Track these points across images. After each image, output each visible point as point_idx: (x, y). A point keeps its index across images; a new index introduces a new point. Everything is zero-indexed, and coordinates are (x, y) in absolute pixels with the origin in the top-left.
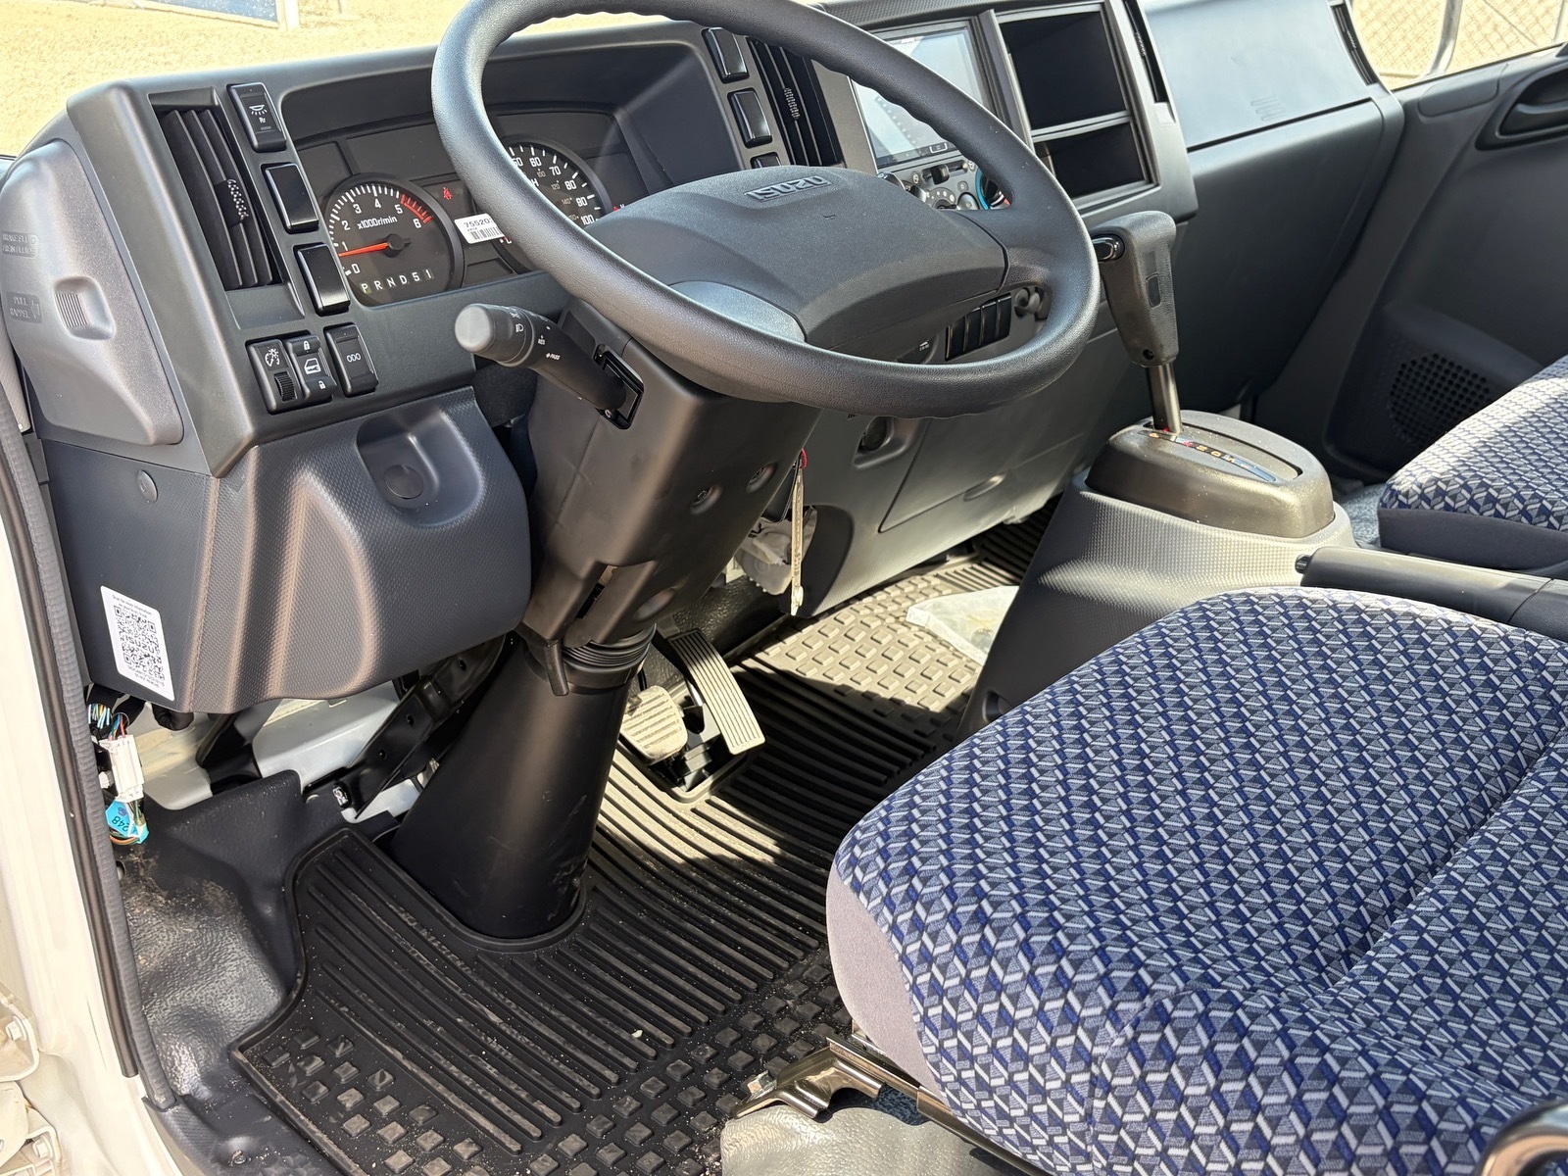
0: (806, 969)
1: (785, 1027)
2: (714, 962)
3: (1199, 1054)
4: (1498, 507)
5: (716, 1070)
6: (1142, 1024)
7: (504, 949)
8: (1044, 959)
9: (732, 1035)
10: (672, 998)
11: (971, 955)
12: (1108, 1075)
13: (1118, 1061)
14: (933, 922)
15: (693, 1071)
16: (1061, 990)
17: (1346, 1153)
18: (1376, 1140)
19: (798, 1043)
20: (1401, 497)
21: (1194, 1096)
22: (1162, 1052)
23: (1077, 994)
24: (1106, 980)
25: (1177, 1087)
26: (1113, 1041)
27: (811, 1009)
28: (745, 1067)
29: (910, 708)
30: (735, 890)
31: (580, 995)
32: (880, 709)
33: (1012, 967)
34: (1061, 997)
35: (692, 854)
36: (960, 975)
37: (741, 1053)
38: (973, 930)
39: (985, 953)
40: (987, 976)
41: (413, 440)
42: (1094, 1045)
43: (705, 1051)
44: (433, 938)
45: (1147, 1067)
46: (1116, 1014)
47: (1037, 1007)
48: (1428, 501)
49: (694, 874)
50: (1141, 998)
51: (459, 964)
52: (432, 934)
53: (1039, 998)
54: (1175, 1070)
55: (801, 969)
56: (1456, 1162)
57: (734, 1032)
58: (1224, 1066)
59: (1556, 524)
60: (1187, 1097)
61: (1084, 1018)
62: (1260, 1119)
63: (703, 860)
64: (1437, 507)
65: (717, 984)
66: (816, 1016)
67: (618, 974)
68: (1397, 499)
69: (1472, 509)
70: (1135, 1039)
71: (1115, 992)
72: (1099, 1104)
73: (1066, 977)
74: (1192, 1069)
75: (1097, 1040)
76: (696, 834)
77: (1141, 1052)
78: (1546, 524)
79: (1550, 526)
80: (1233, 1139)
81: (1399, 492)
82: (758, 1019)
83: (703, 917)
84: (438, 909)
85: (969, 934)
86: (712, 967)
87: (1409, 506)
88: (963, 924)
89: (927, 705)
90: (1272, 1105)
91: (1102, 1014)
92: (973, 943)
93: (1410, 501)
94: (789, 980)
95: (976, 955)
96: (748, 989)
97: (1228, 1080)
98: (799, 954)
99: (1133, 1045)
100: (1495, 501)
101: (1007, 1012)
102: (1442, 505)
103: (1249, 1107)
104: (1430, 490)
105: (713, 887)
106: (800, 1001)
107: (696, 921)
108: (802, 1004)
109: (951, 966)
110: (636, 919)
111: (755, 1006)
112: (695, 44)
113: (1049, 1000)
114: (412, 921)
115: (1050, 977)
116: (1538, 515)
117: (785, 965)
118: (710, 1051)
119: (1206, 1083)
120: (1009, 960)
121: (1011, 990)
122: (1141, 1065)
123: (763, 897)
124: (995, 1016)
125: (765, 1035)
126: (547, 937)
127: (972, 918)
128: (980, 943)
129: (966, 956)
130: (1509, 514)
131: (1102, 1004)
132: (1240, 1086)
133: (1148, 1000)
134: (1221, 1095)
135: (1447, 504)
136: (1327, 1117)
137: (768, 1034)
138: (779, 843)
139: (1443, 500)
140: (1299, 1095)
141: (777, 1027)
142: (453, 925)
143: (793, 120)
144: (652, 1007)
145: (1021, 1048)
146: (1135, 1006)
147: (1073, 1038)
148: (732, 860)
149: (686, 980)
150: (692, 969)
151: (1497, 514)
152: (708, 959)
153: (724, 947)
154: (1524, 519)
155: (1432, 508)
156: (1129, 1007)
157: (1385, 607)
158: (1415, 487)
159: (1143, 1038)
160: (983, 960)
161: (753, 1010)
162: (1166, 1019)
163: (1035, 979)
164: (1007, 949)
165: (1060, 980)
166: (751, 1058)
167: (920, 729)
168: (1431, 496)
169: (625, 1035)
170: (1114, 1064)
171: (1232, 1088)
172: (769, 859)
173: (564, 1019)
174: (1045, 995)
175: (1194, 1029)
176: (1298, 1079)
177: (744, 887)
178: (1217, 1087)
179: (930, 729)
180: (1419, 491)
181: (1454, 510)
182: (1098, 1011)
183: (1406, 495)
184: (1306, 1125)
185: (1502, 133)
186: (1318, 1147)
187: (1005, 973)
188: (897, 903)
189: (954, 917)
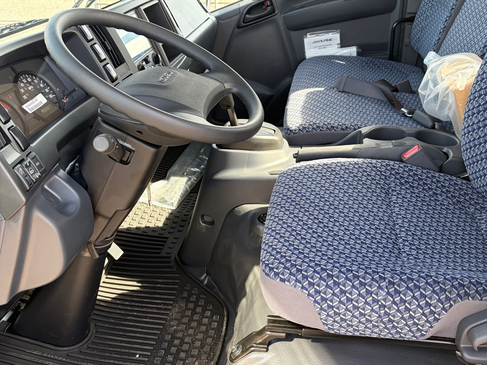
0: (173, 316)
1: (180, 335)
2: (145, 325)
3: (406, 289)
4: (320, 128)
5: (169, 356)
6: (388, 287)
7: (75, 349)
8: (354, 280)
9: (166, 344)
10: (140, 341)
11: (332, 286)
12: (384, 303)
13: (386, 299)
14: (316, 282)
15: (162, 359)
16: (363, 286)
17: (449, 299)
18: (454, 293)
19: (187, 337)
20: (293, 131)
21: (408, 300)
22: (397, 292)
23: (368, 286)
24: (374, 280)
25: (403, 299)
26: (383, 294)
27: (183, 327)
28: (176, 351)
29: (153, 228)
30: (134, 301)
31: (110, 352)
32: (144, 231)
33: (346, 285)
34: (364, 288)
35: (113, 296)
36: (331, 293)
37: (172, 348)
38: (330, 280)
39: (337, 285)
40: (340, 290)
41: (46, 187)
42: (378, 297)
43: (162, 352)
44: (49, 355)
45: (394, 297)
46: (381, 287)
47: (358, 293)
48: (301, 131)
49: (118, 302)
50: (385, 281)
51: (64, 360)
52: (49, 354)
53: (358, 291)
54: (401, 295)
55: (171, 317)
56: (471, 291)
57: (166, 343)
58: (413, 289)
59: (336, 130)
60: (407, 301)
61: (373, 291)
62: (427, 299)
63: (117, 296)
64: (304, 132)
65: (151, 331)
66: (186, 328)
67: (117, 341)
68: (292, 132)
69: (314, 130)
70: (388, 291)
71: (378, 281)
72: (383, 312)
73: (363, 282)
74: (406, 293)
75: (379, 295)
76: (109, 289)
77: (391, 294)
78: (334, 130)
79: (335, 130)
80: (421, 306)
81: (292, 130)
82: (170, 336)
83: (131, 313)
84: (46, 345)
85: (329, 281)
86: (145, 327)
87: (297, 133)
88: (326, 279)
89: (157, 225)
90: (428, 294)
91: (377, 288)
92: (332, 283)
93: (297, 132)
94: (170, 321)
95: (334, 286)
96: (161, 329)
97: (415, 293)
98: (168, 312)
99: (388, 293)
100: (319, 127)
101: (349, 298)
102: (306, 131)
103: (423, 297)
104: (301, 128)
105: (127, 303)
106: (178, 326)
107: (129, 315)
108: (179, 326)
109: (327, 292)
110: (110, 322)
111: (166, 333)
112: (76, 31)
113: (361, 290)
114: (39, 353)
115: (359, 284)
116: (331, 128)
117: (167, 317)
118: (163, 352)
119: (410, 295)
120: (345, 284)
121: (349, 291)
122: (392, 298)
123: (145, 300)
124: (346, 300)
125: (175, 340)
126: (87, 339)
127: (327, 277)
128: (334, 282)
129: (331, 287)
130: (324, 130)
131: (376, 286)
132: (419, 293)
133: (387, 281)
134: (415, 297)
135: (307, 131)
136: (442, 292)
137: (176, 339)
138: (138, 282)
139: (305, 129)
140: (433, 289)
141: (177, 336)
142: (54, 348)
143: (109, 51)
144: (136, 346)
145: (356, 306)
146: (384, 283)
147: (371, 298)
148: (127, 293)
149: (139, 334)
150: (139, 330)
151: (321, 130)
152: (142, 325)
153: (144, 320)
154: (328, 130)
155: (303, 132)
156: (383, 284)
157: (332, 162)
158: (297, 128)
159: (390, 290)
160: (337, 286)
161: (166, 334)
162: (394, 284)
163: (355, 286)
164: (343, 281)
165: (362, 284)
166: (177, 348)
167: (160, 233)
168: (302, 129)
169: (134, 358)
170: (385, 300)
171: (417, 294)
172: (138, 288)
173: (112, 361)
174: (359, 289)
175: (401, 283)
176: (431, 286)
177: (137, 299)
178: (414, 295)
179: (163, 232)
180: (298, 129)
181: (309, 132)
182: (376, 288)
183: (295, 130)
184: (438, 296)
185: (244, 23)
186: (442, 300)
187: (345, 288)
188: (301, 280)
189: (322, 278)
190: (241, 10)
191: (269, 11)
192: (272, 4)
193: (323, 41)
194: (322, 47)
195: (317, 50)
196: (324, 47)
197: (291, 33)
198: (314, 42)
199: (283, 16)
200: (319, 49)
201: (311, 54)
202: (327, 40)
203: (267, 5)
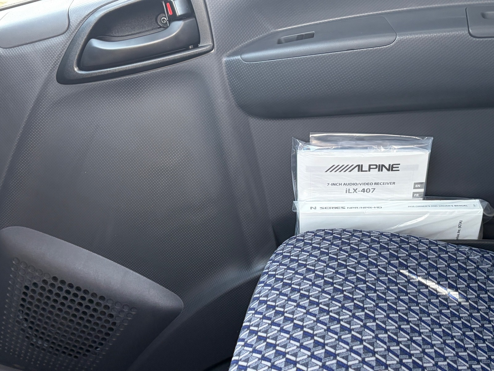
190: (75, 21)
191: (176, 37)
192: (190, 14)
193: (365, 168)
194: (360, 188)
195: (340, 193)
196: (366, 187)
197: (256, 124)
198: (333, 169)
199: (227, 62)
200: (348, 191)
201: (318, 205)
202: (380, 168)
203: (170, 13)
